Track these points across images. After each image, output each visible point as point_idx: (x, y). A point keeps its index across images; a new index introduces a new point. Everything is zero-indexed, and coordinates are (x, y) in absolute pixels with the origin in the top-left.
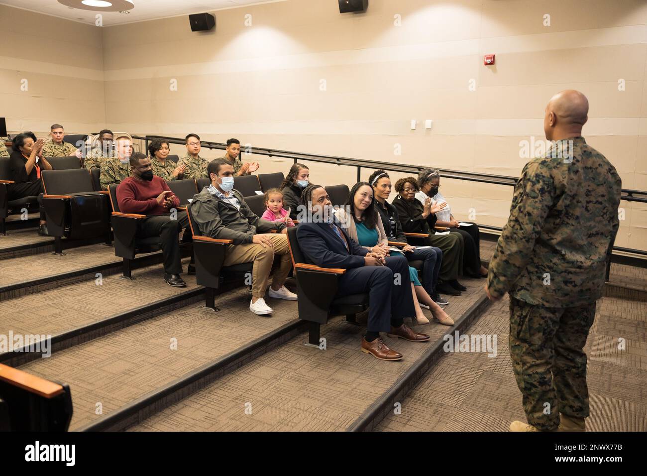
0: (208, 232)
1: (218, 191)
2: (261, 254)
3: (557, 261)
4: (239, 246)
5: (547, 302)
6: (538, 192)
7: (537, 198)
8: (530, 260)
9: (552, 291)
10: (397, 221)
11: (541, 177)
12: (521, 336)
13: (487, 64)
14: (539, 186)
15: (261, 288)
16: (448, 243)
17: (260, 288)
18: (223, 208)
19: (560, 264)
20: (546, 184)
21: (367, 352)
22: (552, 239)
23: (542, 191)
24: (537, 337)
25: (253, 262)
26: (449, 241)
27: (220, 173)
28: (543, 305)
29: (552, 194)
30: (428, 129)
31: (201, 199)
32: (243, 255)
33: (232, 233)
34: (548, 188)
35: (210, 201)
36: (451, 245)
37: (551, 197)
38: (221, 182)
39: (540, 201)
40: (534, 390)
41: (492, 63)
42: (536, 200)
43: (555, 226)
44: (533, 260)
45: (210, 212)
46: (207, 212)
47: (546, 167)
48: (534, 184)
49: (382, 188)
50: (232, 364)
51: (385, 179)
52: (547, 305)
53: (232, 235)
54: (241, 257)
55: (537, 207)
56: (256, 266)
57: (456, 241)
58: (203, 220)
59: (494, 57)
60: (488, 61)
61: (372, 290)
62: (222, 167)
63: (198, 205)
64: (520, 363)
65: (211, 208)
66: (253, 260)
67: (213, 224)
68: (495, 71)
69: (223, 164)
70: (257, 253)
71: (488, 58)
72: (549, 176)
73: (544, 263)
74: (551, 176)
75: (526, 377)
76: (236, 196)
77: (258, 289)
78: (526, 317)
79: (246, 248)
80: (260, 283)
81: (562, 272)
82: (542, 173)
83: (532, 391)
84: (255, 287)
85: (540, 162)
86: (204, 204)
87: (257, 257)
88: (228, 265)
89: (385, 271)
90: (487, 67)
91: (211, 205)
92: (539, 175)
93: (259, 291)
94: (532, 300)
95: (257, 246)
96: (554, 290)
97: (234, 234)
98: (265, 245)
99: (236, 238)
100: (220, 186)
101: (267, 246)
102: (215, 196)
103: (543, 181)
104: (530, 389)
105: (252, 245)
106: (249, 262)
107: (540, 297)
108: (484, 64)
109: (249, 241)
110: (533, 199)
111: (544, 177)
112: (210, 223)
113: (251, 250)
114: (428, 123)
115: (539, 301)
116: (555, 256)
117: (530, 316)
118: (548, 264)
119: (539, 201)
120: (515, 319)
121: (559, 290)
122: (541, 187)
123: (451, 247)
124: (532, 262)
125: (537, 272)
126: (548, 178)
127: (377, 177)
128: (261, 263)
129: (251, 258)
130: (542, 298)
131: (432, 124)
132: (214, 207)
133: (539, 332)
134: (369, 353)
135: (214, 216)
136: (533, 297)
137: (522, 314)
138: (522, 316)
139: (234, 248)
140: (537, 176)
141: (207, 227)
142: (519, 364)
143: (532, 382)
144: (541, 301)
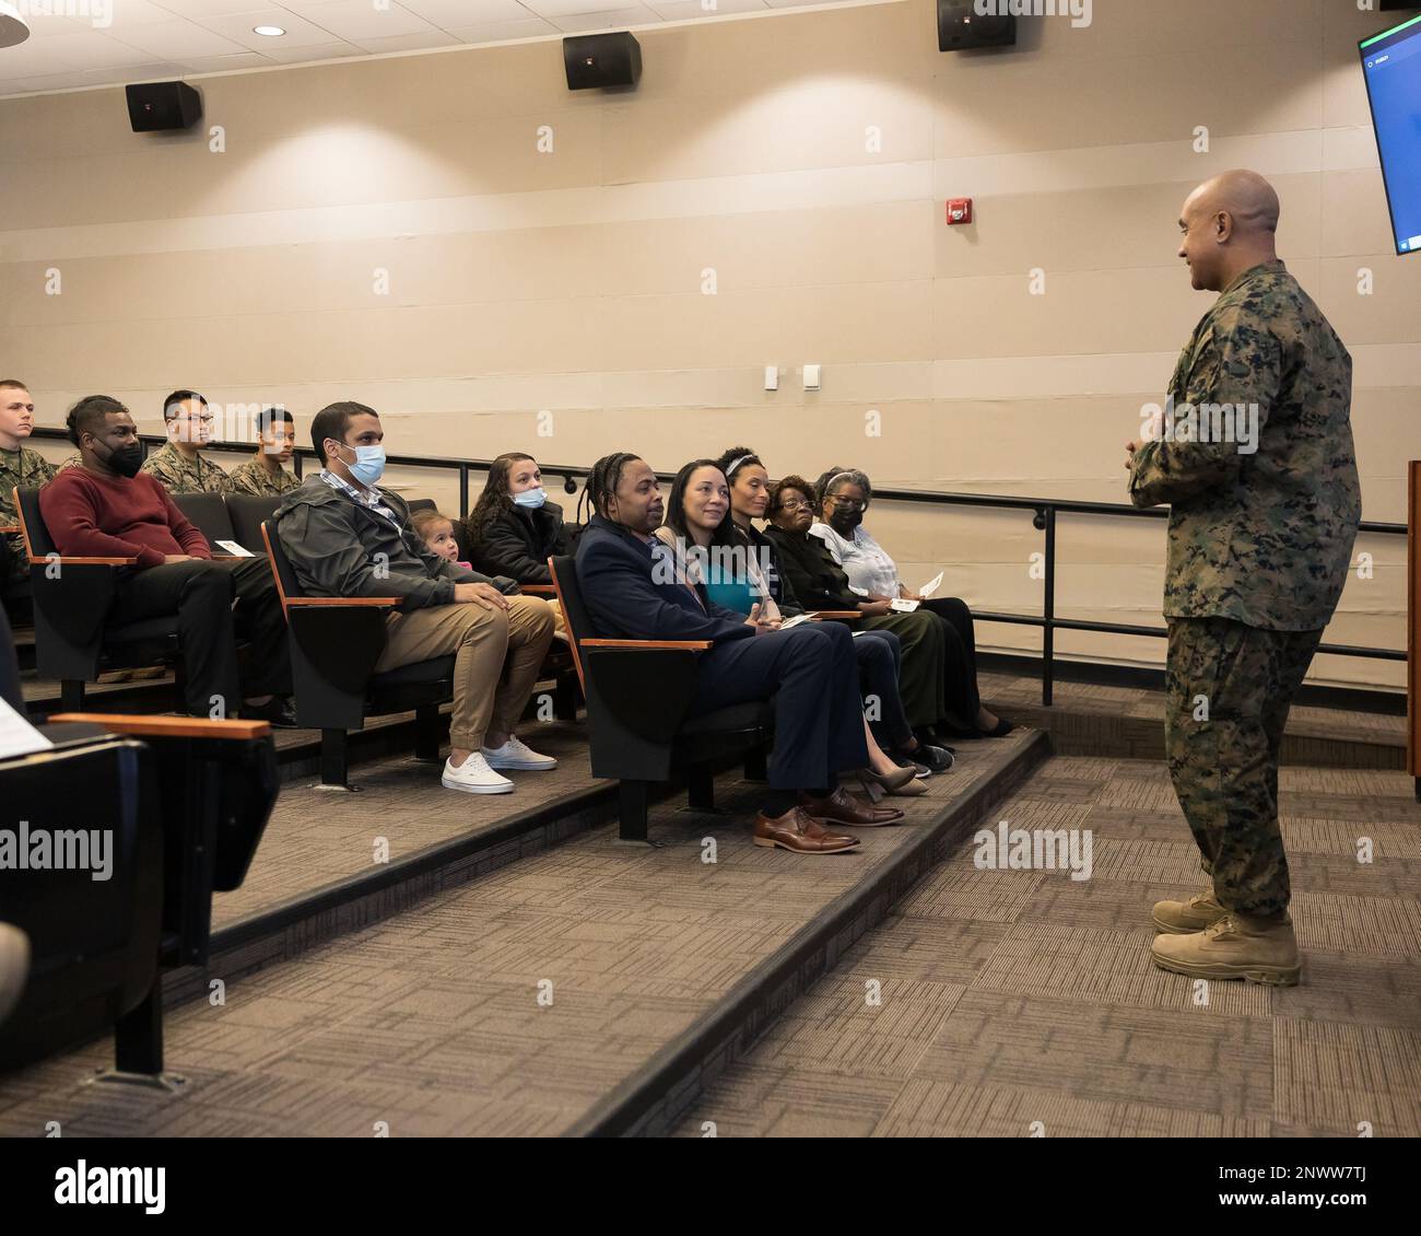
0: (333, 581)
1: (346, 484)
2: (480, 626)
3: (1299, 524)
4: (418, 616)
5: (1278, 618)
6: (1247, 363)
7: (1247, 375)
8: (1240, 529)
9: (1288, 592)
10: (781, 575)
11: (1250, 333)
12: (1220, 702)
13: (952, 222)
14: (1248, 351)
15: (477, 723)
16: (910, 632)
17: (475, 720)
18: (364, 525)
19: (1305, 530)
20: (1263, 348)
21: (771, 843)
22: (1290, 470)
23: (1255, 360)
24: (1254, 698)
25: (454, 656)
26: (911, 627)
27: (349, 437)
28: (1271, 625)
29: (1277, 371)
30: (811, 389)
31: (307, 499)
32: (430, 636)
33: (399, 580)
34: (1267, 356)
35: (334, 503)
36: (914, 638)
37: (1275, 376)
38: (352, 458)
39: (1254, 382)
40: (1250, 824)
41: (966, 220)
42: (1247, 379)
43: (1290, 442)
44: (1244, 527)
45: (337, 531)
46: (329, 531)
47: (1258, 314)
48: (1236, 348)
49: (748, 490)
50: (455, 865)
51: (754, 467)
52: (1278, 625)
53: (400, 583)
54: (424, 641)
55: (1249, 395)
56: (465, 660)
57: (929, 626)
58: (318, 551)
59: (969, 203)
60: (957, 214)
61: (786, 683)
62: (355, 419)
63: (301, 515)
64: (1213, 770)
65: (337, 521)
66: (456, 647)
67: (347, 557)
68: (973, 239)
69: (355, 413)
70: (468, 625)
71: (955, 208)
72: (1266, 332)
73: (1271, 529)
74: (1270, 332)
75: (1231, 801)
76: (388, 502)
77: (469, 724)
78: (1233, 655)
79: (437, 617)
80: (475, 708)
81: (1308, 546)
82: (1250, 326)
83: (1246, 829)
84: (462, 721)
85: (1241, 304)
86: (322, 513)
87: (469, 637)
88: (385, 666)
89: (815, 637)
90: (952, 229)
91: (338, 514)
92: (1247, 330)
93: (472, 730)
94: (1249, 616)
95: (469, 608)
96: (1293, 590)
97: (404, 581)
98: (490, 606)
99: (408, 591)
100: (353, 470)
101: (495, 608)
102: (341, 492)
103: (1257, 342)
104: (1240, 826)
105: (454, 608)
106: (441, 657)
107: (1265, 608)
108: (945, 221)
109: (445, 599)
110: (1237, 379)
111: (1255, 332)
112: (341, 556)
113: (452, 619)
114: (810, 373)
115: (1263, 617)
116: (1292, 514)
117: (1244, 651)
118: (1281, 532)
119: (1251, 383)
120: (1206, 664)
121: (1300, 589)
122: (1252, 354)
123: (917, 641)
124: (1242, 533)
125: (1257, 552)
126: (1265, 336)
127: (736, 463)
128: (480, 649)
129: (449, 643)
130: (1269, 612)
131: (821, 375)
132: (345, 518)
133: (1258, 686)
134: (777, 846)
135: (349, 540)
136: (1251, 610)
137: (1223, 651)
138: (1224, 656)
139: (401, 623)
140: (1241, 330)
141: (330, 567)
142: (1210, 774)
143: (1244, 807)
144: (1266, 616)
